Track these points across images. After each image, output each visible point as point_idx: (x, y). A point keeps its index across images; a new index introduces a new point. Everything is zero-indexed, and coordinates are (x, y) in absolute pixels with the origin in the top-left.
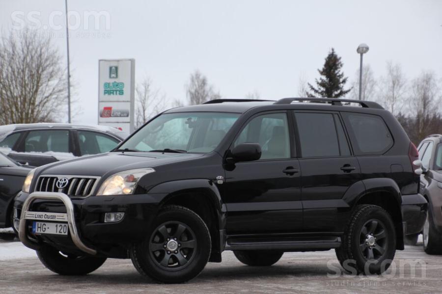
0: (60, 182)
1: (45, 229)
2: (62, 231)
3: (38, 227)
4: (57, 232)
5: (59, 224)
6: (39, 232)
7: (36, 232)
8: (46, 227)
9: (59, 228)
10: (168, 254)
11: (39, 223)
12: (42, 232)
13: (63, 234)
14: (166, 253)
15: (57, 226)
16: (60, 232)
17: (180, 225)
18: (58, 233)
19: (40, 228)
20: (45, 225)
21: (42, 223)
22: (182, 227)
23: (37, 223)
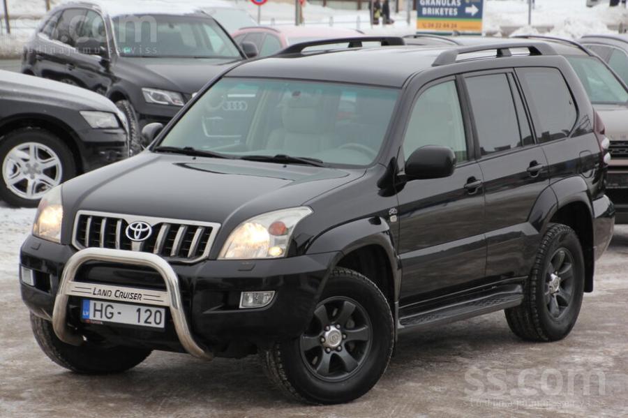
0: (136, 230)
1: (112, 314)
2: (151, 320)
3: (95, 310)
4: (139, 321)
5: (143, 309)
6: (98, 317)
7: (91, 317)
8: (115, 311)
9: (144, 316)
10: (328, 353)
11: (99, 304)
12: (105, 319)
13: (153, 325)
14: (324, 352)
15: (139, 310)
16: (146, 322)
17: (346, 302)
18: (142, 323)
19: (101, 311)
20: (112, 308)
21: (105, 304)
22: (349, 305)
23: (92, 303)
